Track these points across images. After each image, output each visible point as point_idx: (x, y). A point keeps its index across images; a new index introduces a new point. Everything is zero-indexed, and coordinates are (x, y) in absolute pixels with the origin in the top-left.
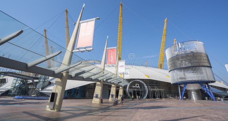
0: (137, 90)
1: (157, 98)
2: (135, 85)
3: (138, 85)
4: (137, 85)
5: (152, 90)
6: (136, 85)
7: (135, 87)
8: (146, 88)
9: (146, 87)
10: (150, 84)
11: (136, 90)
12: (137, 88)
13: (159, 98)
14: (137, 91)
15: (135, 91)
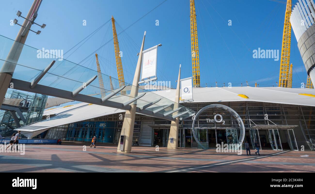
0: (218, 128)
1: (275, 148)
2: (213, 118)
3: (221, 116)
4: (218, 118)
5: (257, 127)
6: (215, 117)
7: (212, 121)
8: (240, 123)
9: (240, 119)
10: (250, 113)
11: (215, 128)
12: (217, 123)
13: (279, 148)
14: (218, 130)
15: (214, 130)
